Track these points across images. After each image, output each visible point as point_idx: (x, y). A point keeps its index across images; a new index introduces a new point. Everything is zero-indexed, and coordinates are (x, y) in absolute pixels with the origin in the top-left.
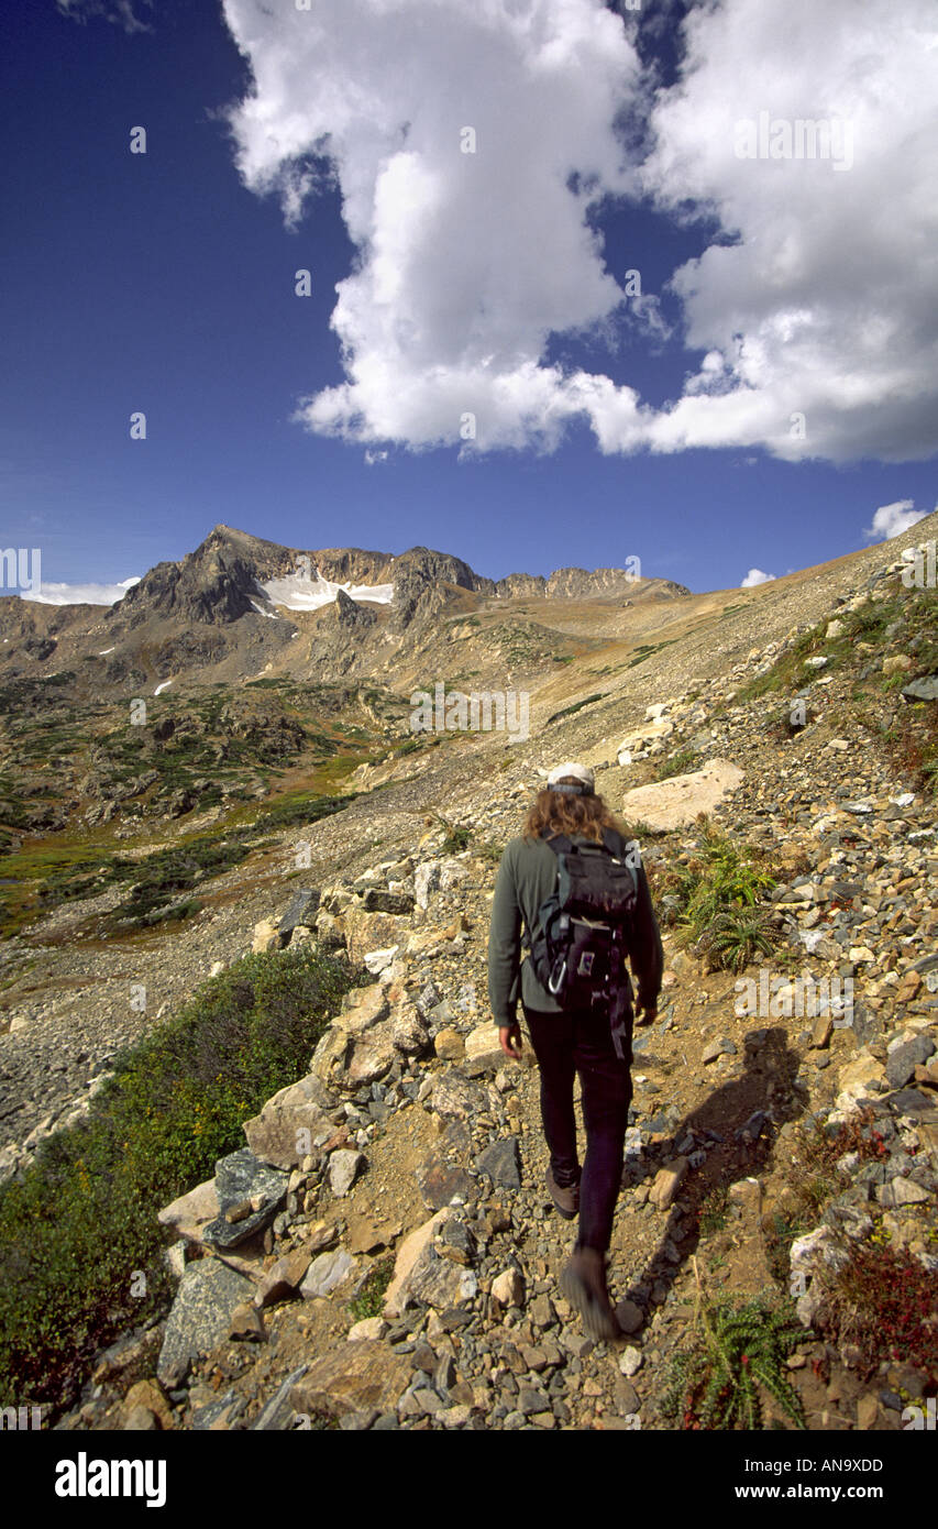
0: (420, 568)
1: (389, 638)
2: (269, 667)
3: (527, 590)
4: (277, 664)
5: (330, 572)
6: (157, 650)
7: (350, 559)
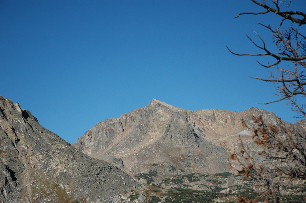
5: (209, 121)
6: (181, 160)
7: (215, 115)
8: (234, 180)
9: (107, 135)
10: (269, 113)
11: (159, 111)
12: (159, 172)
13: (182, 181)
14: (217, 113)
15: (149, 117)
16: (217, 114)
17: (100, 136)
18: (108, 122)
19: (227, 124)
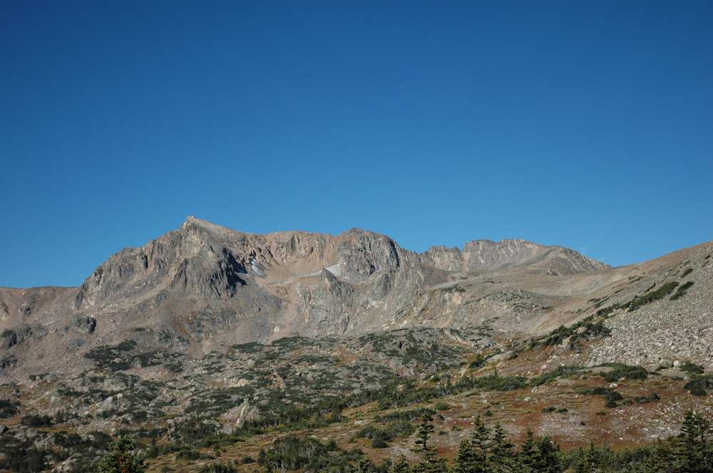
0: (360, 246)
1: (374, 303)
2: (276, 330)
3: (447, 259)
4: (282, 327)
5: (282, 251)
6: (188, 320)
7: (296, 240)
8: (195, 367)
9: (120, 274)
10: (379, 237)
11: (192, 237)
12: (139, 342)
13: (129, 365)
14: (300, 238)
15: (175, 246)
16: (298, 238)
17: (112, 275)
18: (127, 254)
19: (311, 256)
